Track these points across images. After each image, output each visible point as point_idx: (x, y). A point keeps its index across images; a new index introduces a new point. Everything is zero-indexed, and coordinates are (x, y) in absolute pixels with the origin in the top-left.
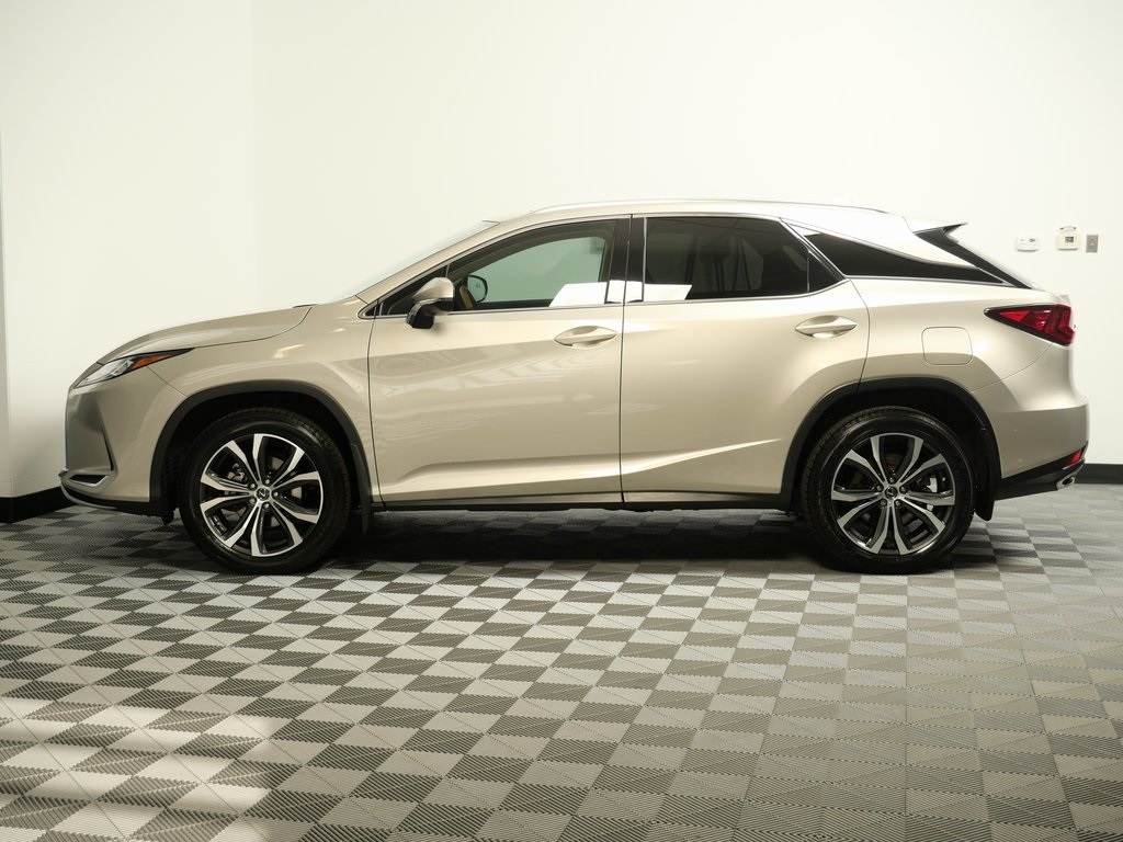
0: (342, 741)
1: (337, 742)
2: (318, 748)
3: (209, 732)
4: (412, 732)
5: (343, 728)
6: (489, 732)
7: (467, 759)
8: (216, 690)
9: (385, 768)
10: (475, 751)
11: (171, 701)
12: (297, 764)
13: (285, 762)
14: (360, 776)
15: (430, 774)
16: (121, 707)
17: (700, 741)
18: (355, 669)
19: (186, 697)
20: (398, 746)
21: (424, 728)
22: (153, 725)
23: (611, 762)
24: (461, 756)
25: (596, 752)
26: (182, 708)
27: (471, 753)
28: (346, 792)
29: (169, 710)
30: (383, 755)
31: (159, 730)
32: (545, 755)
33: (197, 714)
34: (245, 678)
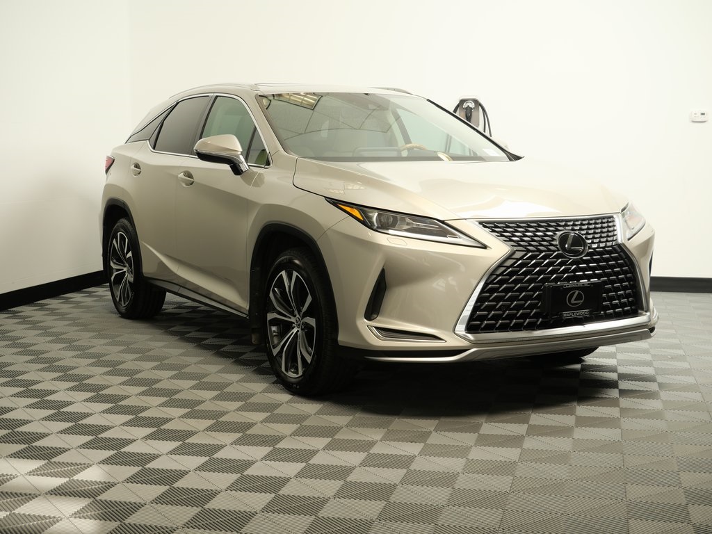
0: (180, 484)
1: (176, 485)
2: (161, 489)
3: (75, 478)
4: (235, 477)
5: (181, 474)
6: (296, 476)
7: (278, 497)
8: (85, 446)
9: (213, 505)
10: (285, 491)
11: (48, 454)
12: (143, 502)
13: (133, 500)
14: (192, 511)
15: (248, 510)
16: (9, 459)
17: (463, 482)
18: (193, 429)
19: (61, 451)
20: (224, 488)
21: (245, 473)
22: (32, 473)
23: (392, 499)
24: (273, 495)
25: (380, 492)
26: (56, 459)
27: (281, 492)
28: (180, 524)
29: (46, 461)
30: (211, 495)
31: (36, 477)
32: (340, 494)
33: (68, 464)
34: (108, 436)
